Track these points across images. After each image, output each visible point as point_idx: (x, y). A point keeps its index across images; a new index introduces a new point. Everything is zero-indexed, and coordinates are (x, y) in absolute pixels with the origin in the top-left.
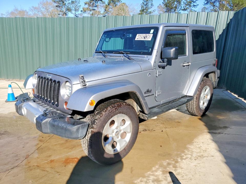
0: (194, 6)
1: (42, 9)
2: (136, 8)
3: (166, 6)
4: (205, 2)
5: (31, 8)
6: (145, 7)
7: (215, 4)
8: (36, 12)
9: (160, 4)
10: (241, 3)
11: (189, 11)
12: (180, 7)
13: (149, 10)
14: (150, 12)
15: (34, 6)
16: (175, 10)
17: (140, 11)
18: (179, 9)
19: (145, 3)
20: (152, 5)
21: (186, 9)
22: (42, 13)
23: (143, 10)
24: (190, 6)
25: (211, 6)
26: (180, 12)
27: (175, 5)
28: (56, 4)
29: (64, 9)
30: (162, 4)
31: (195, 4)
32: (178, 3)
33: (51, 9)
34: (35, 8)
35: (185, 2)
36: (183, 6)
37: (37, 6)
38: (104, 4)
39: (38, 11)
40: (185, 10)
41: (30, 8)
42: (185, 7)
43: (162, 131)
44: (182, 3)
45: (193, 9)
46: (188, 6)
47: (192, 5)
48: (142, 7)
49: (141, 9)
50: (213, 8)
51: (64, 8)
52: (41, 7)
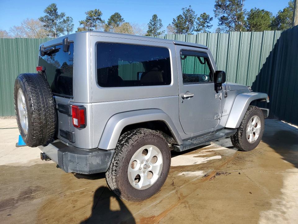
0: (208, 26)
1: (26, 30)
2: (142, 28)
3: (177, 26)
4: (219, 22)
5: (13, 28)
6: (152, 27)
7: (230, 25)
8: (19, 33)
9: (170, 24)
10: (258, 24)
11: (203, 32)
12: (192, 28)
13: (158, 31)
14: (159, 33)
15: (16, 26)
16: (187, 31)
17: (148, 32)
18: (191, 30)
19: (153, 23)
20: (161, 25)
21: (200, 30)
22: (26, 34)
23: (151, 31)
24: (204, 26)
25: (226, 27)
26: (192, 33)
27: (186, 26)
28: (44, 24)
29: (54, 30)
30: (171, 24)
31: (209, 25)
32: (190, 23)
33: (38, 29)
34: (17, 28)
35: (198, 22)
36: (195, 27)
37: (20, 25)
38: (103, 24)
39: (22, 32)
40: (198, 30)
41: (11, 28)
42: (198, 27)
43: (239, 173)
44: (195, 23)
45: (207, 29)
46: (201, 27)
47: (205, 25)
48: (150, 27)
49: (148, 30)
50: (229, 29)
51: (54, 28)
52: (25, 27)
